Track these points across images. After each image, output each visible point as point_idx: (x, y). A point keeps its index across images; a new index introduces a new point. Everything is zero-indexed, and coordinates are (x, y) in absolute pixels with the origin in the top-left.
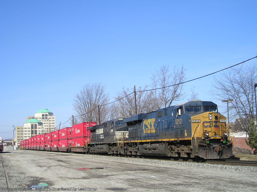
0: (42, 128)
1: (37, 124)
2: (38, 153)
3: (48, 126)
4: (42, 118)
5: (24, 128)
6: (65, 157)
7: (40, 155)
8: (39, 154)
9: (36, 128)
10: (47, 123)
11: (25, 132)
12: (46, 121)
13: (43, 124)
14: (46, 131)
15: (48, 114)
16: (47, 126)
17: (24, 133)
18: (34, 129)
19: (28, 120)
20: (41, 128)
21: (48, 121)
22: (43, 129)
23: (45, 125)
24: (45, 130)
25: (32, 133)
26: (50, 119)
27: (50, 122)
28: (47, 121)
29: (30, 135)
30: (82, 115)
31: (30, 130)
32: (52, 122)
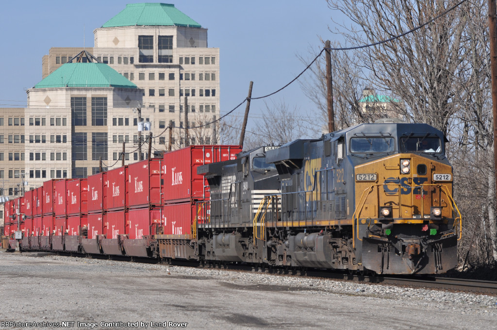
0: (139, 124)
1: (110, 96)
2: (115, 273)
3: (177, 109)
4: (136, 61)
5: (27, 122)
6: (277, 300)
7: (128, 282)
8: (118, 282)
9: (100, 121)
10: (171, 92)
11: (36, 147)
12: (162, 76)
13: (147, 99)
14: (162, 141)
15: (173, 32)
16: (172, 108)
17: (29, 148)
18: (89, 130)
19: (53, 69)
20: (131, 122)
21: (177, 76)
22: (147, 125)
23: (157, 100)
24: (157, 132)
25: (78, 153)
26: (187, 68)
27: (187, 85)
28: (172, 77)
29: (66, 165)
30: (383, 42)
31: (66, 130)
32: (196, 85)
